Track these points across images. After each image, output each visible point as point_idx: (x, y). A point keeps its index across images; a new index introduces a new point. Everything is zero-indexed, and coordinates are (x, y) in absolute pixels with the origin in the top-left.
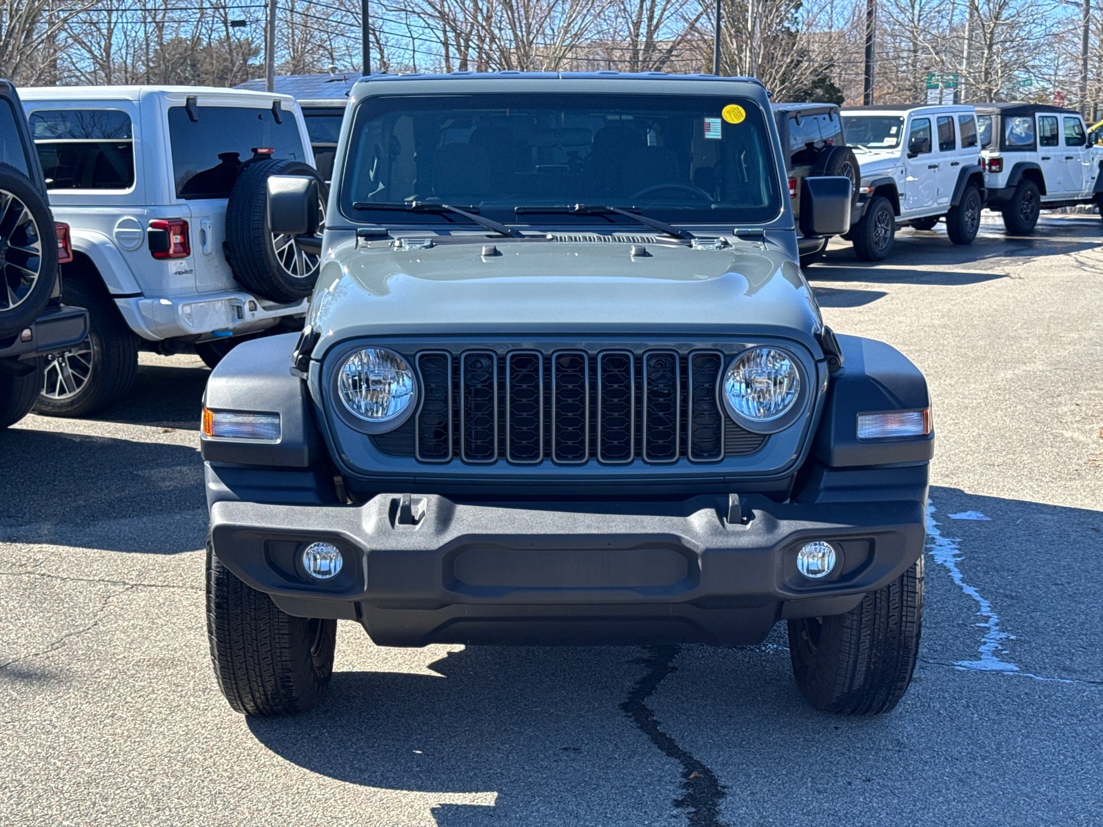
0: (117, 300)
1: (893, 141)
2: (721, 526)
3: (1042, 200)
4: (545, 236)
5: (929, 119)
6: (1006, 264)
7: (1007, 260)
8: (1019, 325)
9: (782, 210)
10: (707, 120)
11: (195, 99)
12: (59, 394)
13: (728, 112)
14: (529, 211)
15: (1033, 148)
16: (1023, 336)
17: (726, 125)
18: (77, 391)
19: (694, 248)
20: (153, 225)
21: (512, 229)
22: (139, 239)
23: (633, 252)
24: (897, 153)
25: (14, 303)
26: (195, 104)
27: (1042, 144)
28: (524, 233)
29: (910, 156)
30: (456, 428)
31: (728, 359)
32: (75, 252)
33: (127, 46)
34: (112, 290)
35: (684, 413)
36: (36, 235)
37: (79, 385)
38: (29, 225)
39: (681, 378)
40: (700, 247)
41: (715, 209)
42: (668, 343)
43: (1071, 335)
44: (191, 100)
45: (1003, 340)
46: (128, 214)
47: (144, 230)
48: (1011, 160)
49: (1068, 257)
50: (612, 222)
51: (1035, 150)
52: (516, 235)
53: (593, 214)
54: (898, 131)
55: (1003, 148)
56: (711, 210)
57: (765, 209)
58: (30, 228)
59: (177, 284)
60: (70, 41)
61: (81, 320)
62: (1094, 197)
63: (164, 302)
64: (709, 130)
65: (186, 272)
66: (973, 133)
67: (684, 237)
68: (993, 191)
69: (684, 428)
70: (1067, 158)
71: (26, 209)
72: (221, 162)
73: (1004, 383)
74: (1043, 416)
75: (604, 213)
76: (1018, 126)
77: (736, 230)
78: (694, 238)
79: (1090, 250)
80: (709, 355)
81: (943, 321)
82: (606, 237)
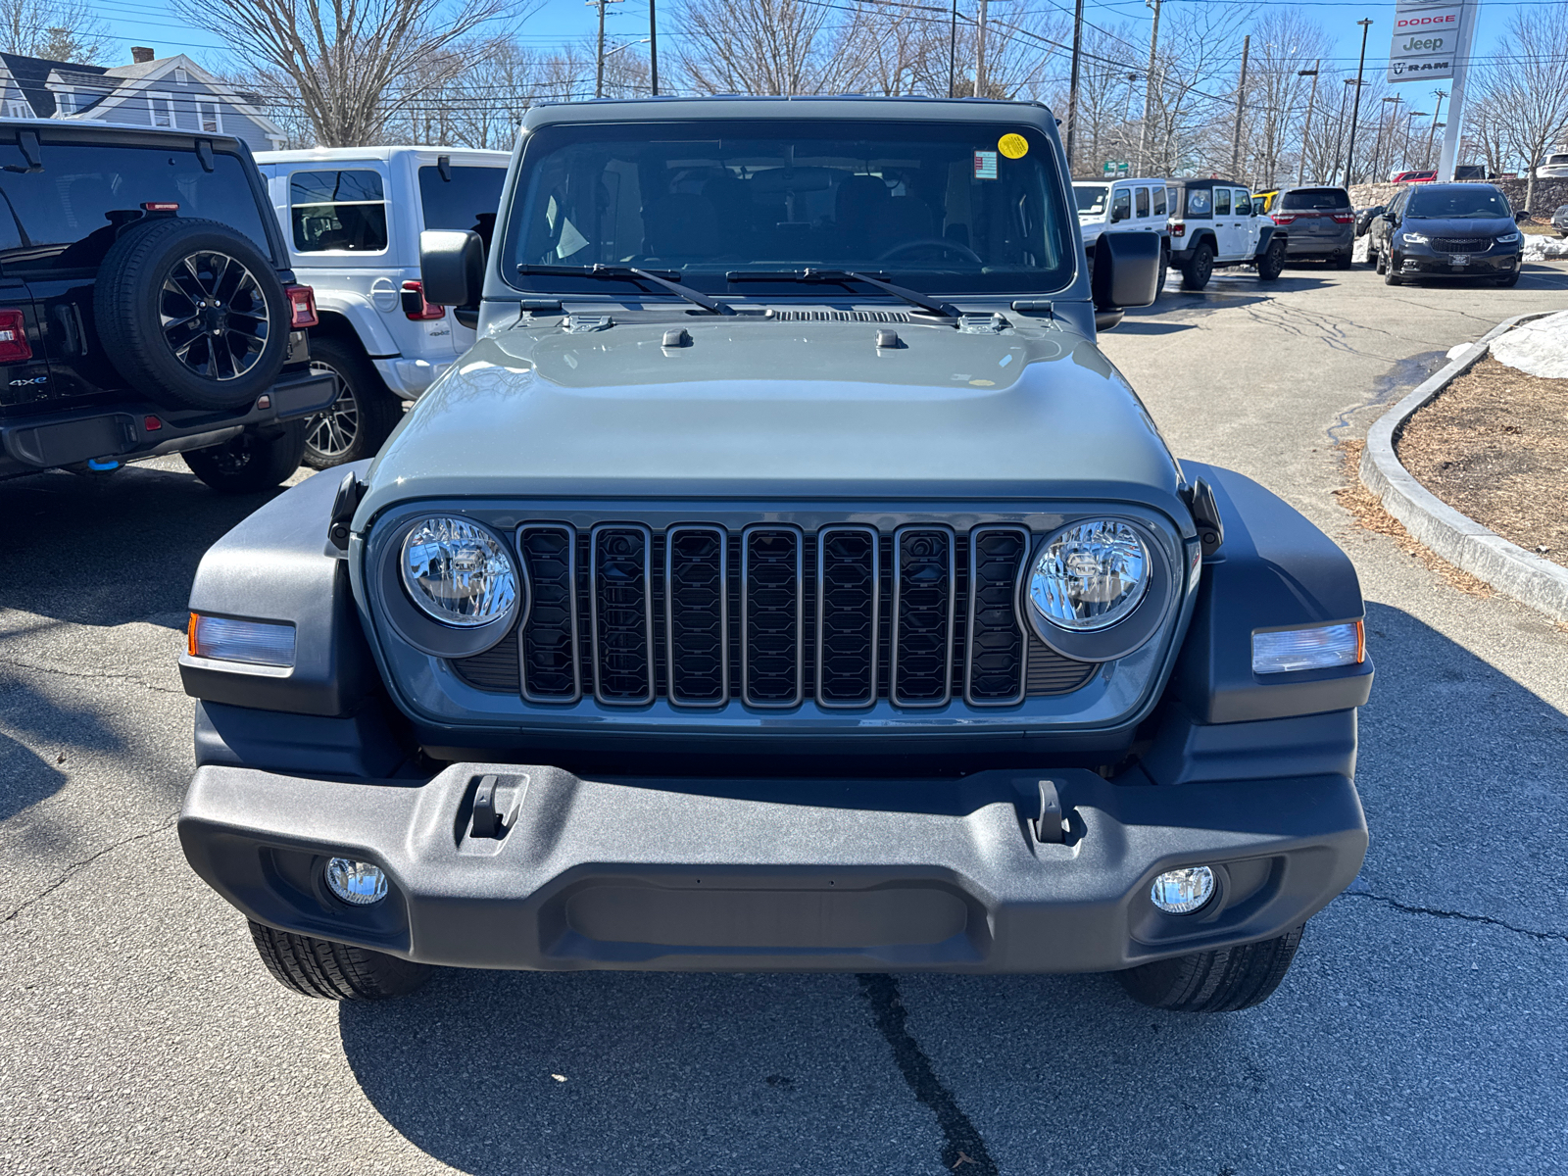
0: (375, 361)
1: (1099, 208)
2: (1028, 851)
3: (1215, 261)
4: (763, 312)
5: (1129, 190)
6: (1192, 316)
7: (1192, 312)
8: (1221, 375)
9: (1076, 274)
10: (978, 154)
11: (447, 158)
12: (332, 451)
13: (1006, 143)
14: (745, 277)
15: (1209, 216)
16: (1229, 386)
17: (1002, 160)
18: (347, 448)
19: (960, 331)
20: (406, 287)
21: (719, 301)
22: (394, 300)
23: (880, 341)
24: (1102, 219)
25: (239, 372)
26: (448, 164)
27: (1217, 214)
28: (735, 307)
29: (1113, 222)
30: (585, 650)
31: (1037, 539)
32: (320, 313)
33: (498, 141)
34: (371, 353)
35: (961, 630)
36: (262, 299)
37: (348, 440)
38: (253, 289)
39: (957, 573)
40: (970, 330)
41: (988, 274)
42: (936, 514)
43: (1270, 386)
44: (443, 160)
45: (1211, 391)
46: (384, 275)
47: (398, 291)
48: (1192, 226)
49: (1242, 310)
50: (852, 292)
51: (1211, 218)
52: (723, 310)
53: (827, 282)
54: (1104, 200)
55: (1186, 216)
56: (983, 275)
57: (1052, 272)
58: (254, 292)
59: (430, 345)
60: (457, 137)
61: (329, 385)
62: (1255, 258)
63: (420, 363)
64: (981, 167)
65: (442, 333)
66: (1162, 202)
67: (948, 314)
68: (1177, 252)
69: (960, 652)
70: (1236, 225)
71: (247, 272)
72: (479, 222)
73: (1226, 438)
74: (1274, 478)
75: (842, 280)
76: (1199, 199)
77: (1015, 303)
78: (960, 314)
79: (1258, 304)
80: (1007, 533)
81: (1152, 371)
82: (844, 312)
